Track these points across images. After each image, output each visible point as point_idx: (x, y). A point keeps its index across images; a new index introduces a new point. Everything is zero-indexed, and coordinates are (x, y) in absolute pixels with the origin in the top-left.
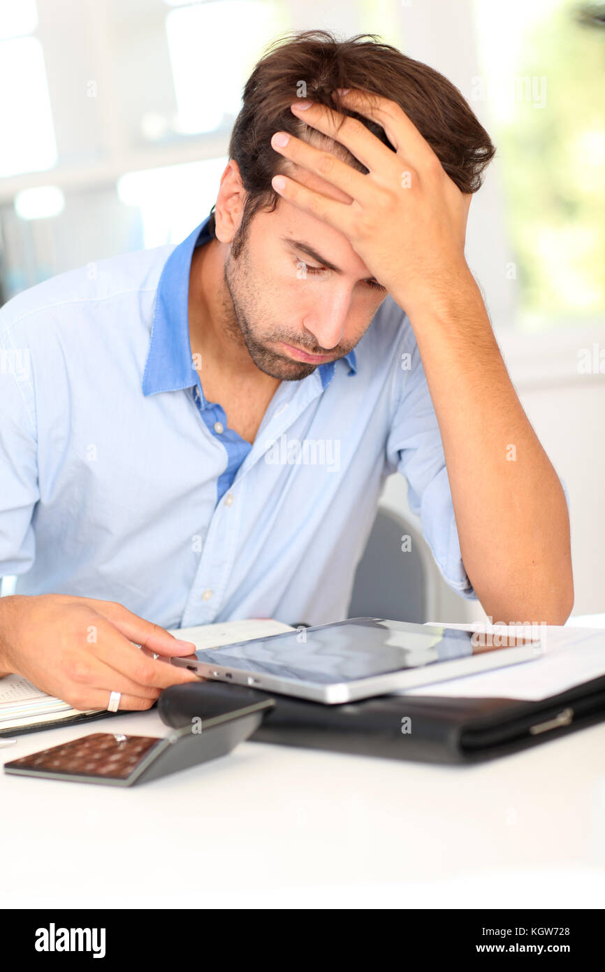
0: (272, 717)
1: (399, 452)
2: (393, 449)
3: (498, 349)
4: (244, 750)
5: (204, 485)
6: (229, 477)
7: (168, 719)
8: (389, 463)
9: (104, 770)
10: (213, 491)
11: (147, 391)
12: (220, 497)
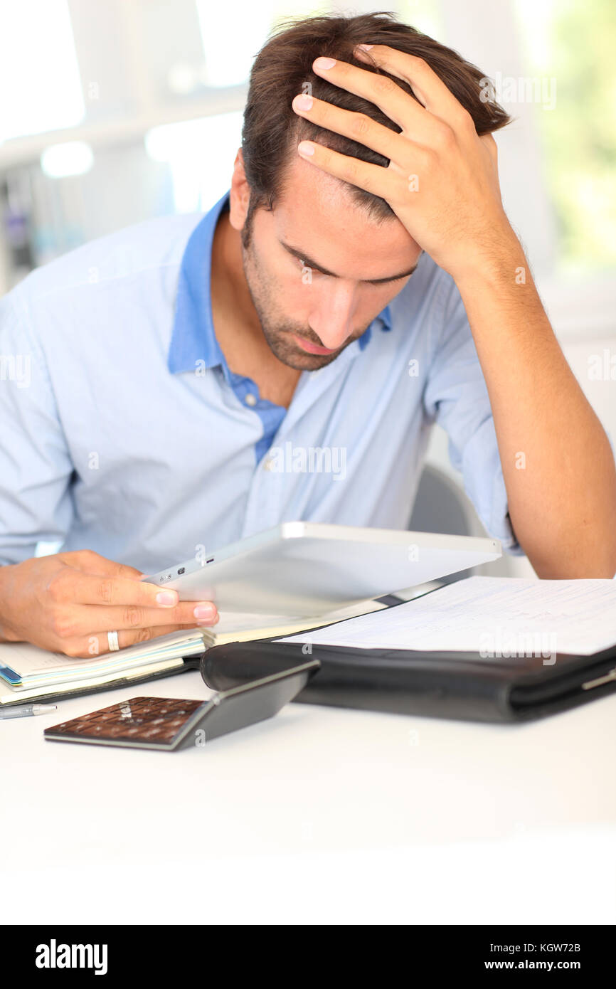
0: (318, 676)
1: (437, 404)
2: (430, 400)
3: (541, 307)
4: (289, 711)
5: (241, 452)
6: (267, 441)
7: (210, 680)
8: (427, 416)
9: (147, 735)
10: (251, 456)
11: (173, 368)
12: (259, 461)
